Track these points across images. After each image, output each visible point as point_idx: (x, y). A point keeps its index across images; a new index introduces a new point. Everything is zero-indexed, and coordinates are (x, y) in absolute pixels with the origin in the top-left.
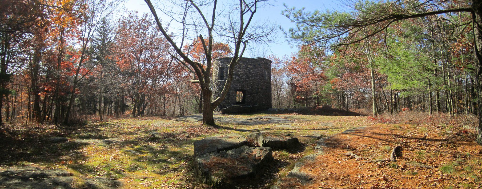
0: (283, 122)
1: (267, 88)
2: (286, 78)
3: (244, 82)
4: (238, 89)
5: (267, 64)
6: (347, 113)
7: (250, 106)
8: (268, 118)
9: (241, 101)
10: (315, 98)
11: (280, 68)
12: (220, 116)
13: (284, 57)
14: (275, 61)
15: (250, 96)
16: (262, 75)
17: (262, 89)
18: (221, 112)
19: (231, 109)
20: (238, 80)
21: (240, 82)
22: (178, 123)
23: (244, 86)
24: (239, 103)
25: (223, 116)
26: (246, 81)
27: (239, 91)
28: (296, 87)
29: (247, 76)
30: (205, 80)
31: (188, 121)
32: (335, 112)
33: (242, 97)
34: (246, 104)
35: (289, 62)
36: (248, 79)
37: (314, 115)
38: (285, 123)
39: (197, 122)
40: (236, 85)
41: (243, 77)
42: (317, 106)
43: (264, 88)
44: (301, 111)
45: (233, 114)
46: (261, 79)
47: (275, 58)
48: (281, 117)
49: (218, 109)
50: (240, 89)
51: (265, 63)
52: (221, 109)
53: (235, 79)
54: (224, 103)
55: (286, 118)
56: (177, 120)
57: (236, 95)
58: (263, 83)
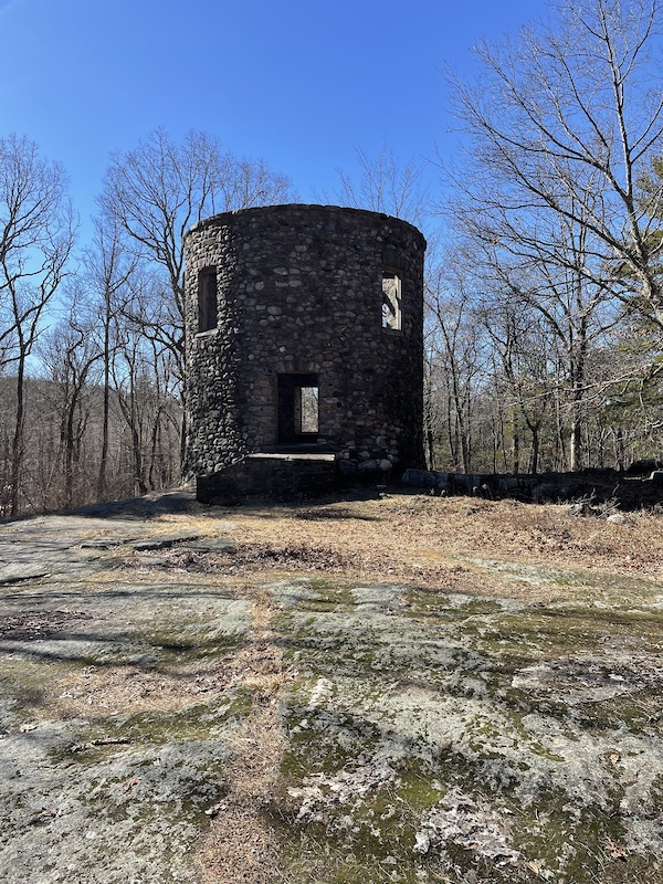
3: (308, 334)
15: (338, 406)
17: (368, 372)
20: (277, 326)
21: (287, 336)
23: (305, 353)
26: (318, 328)
36: (323, 320)
41: (300, 309)
43: (380, 369)
50: (291, 368)
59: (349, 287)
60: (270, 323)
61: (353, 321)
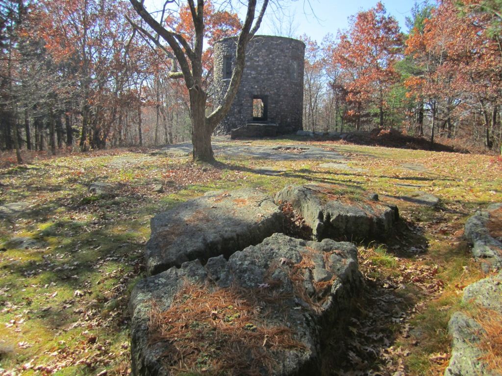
0: (330, 157)
1: (296, 94)
2: (325, 78)
3: (265, 81)
4: (256, 94)
5: (298, 49)
6: (431, 146)
7: (275, 125)
8: (302, 149)
9: (260, 115)
10: (376, 115)
11: (318, 59)
12: (226, 144)
13: (326, 39)
14: (310, 46)
15: (275, 107)
16: (288, 70)
17: (285, 95)
18: (229, 136)
19: (245, 130)
20: (255, 78)
21: (258, 82)
22: (155, 158)
23: (264, 88)
24: (256, 119)
25: (233, 143)
26: (269, 79)
27: (257, 97)
28: (346, 93)
29: (269, 70)
30: (193, 71)
31: (171, 156)
32: (410, 142)
33: (262, 109)
34: (269, 120)
35: (334, 47)
36: (271, 76)
37: (375, 146)
38: (334, 160)
39: (187, 155)
40: (252, 88)
41: (263, 72)
42: (381, 129)
43: (289, 94)
44: (351, 138)
45: (248, 140)
46: (284, 78)
47: (309, 42)
48: (323, 146)
49: (224, 131)
50: (259, 93)
51: (293, 48)
52: (228, 131)
53: (249, 77)
54: (233, 119)
55: (333, 150)
56: (153, 154)
57: (252, 106)
58: (288, 85)
59: (279, 65)
60: (252, 77)
61: (281, 77)
